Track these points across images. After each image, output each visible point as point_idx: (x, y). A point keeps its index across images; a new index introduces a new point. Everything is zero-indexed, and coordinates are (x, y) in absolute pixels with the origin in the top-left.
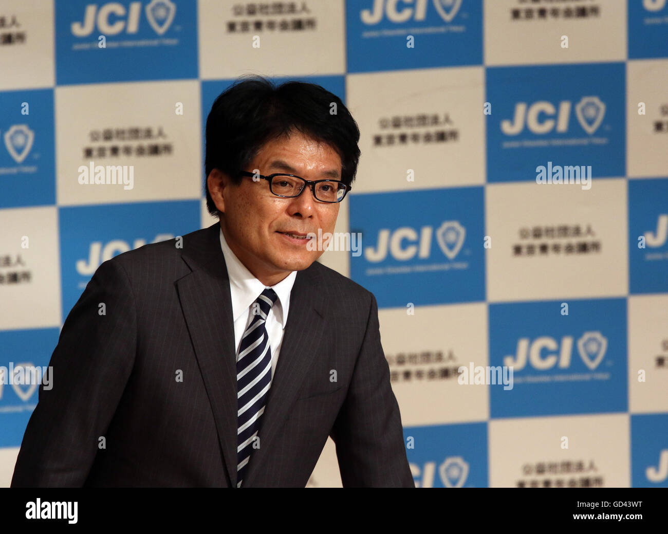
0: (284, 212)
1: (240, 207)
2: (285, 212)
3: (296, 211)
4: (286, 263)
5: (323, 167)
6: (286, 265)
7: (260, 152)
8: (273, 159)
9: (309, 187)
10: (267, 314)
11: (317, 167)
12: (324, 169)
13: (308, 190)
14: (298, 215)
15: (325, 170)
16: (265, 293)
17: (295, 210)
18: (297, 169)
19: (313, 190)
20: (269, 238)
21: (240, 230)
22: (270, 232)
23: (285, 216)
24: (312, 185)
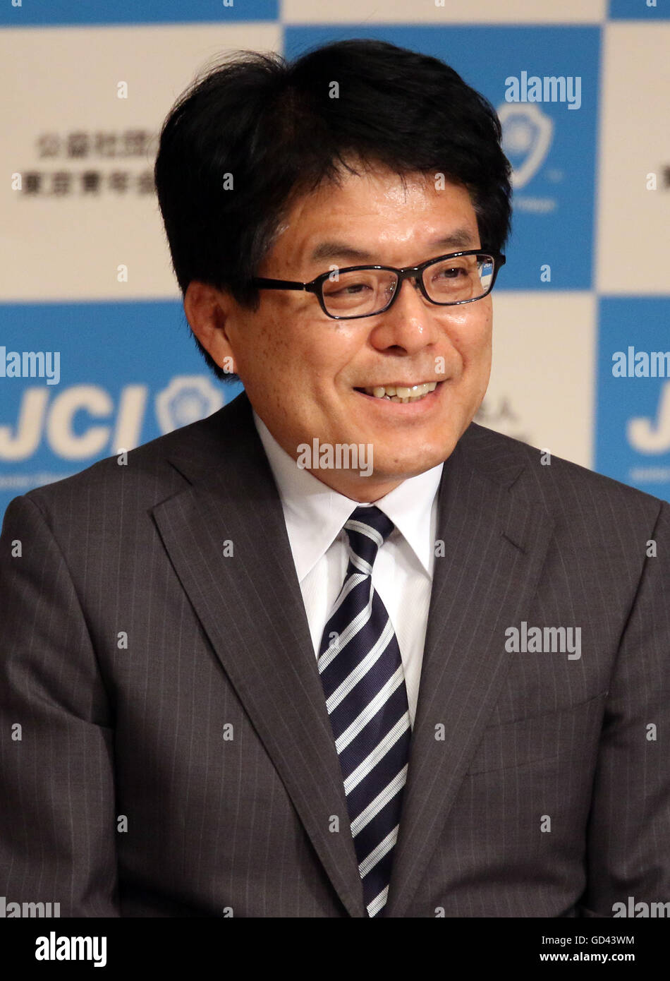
0: (364, 346)
1: (267, 357)
2: (367, 346)
3: (391, 343)
4: (396, 461)
5: (432, 230)
6: (398, 465)
7: (282, 230)
8: (316, 241)
9: (410, 280)
10: (371, 562)
11: (417, 234)
12: (435, 234)
13: (408, 290)
14: (397, 350)
15: (436, 237)
16: (358, 515)
17: (387, 339)
18: (372, 250)
19: (419, 284)
20: (342, 408)
21: (279, 406)
22: (340, 394)
23: (367, 353)
24: (414, 274)
